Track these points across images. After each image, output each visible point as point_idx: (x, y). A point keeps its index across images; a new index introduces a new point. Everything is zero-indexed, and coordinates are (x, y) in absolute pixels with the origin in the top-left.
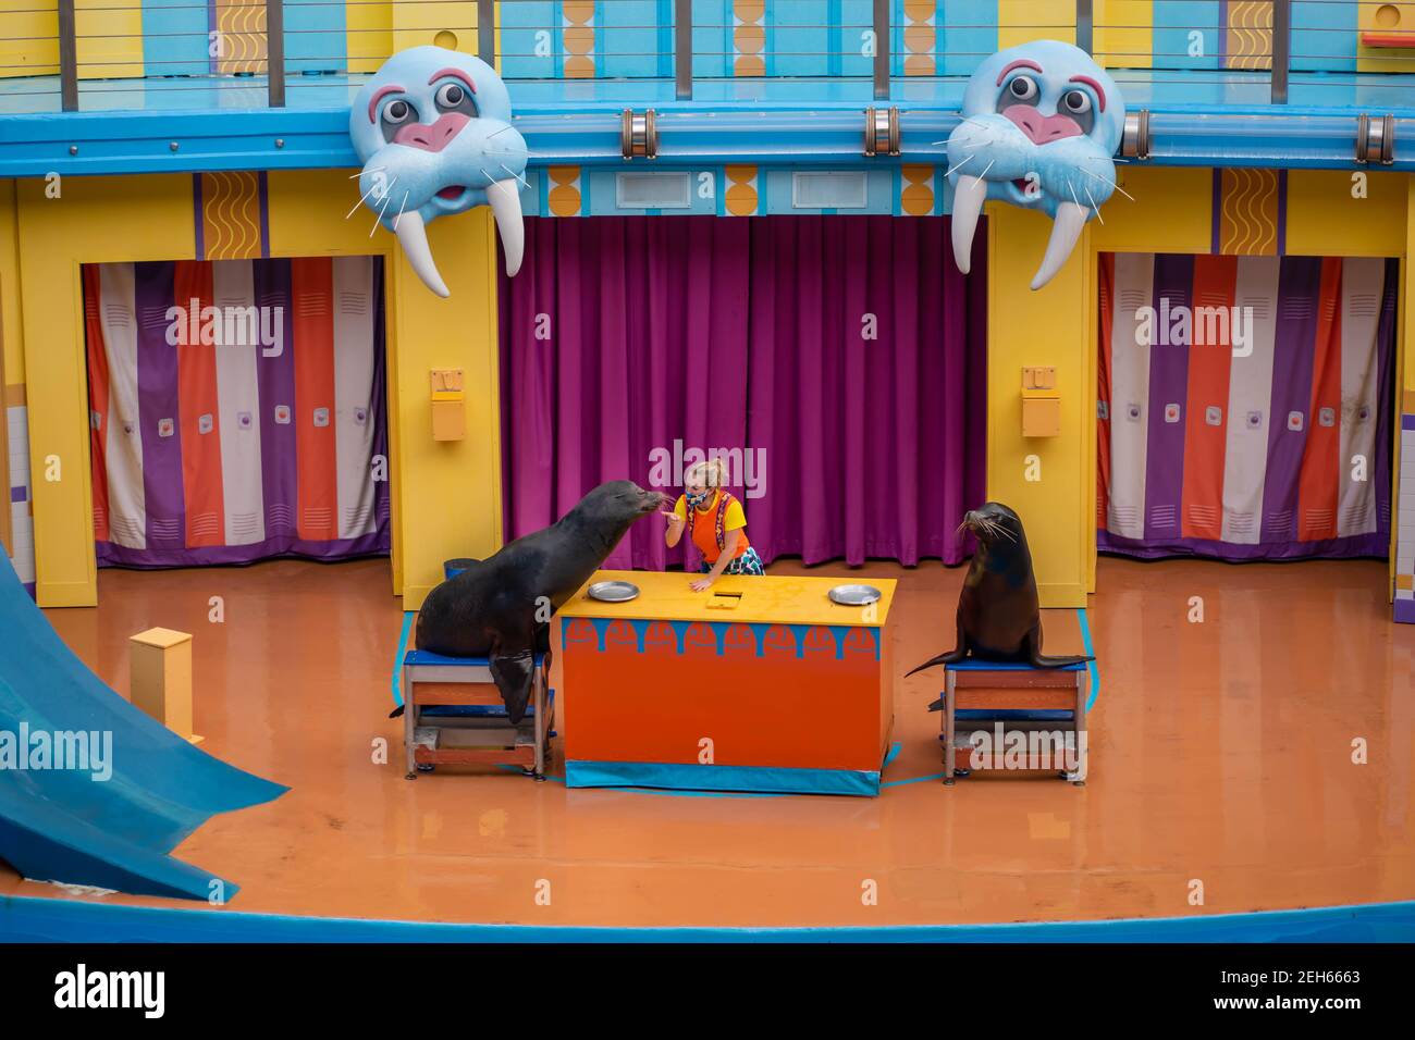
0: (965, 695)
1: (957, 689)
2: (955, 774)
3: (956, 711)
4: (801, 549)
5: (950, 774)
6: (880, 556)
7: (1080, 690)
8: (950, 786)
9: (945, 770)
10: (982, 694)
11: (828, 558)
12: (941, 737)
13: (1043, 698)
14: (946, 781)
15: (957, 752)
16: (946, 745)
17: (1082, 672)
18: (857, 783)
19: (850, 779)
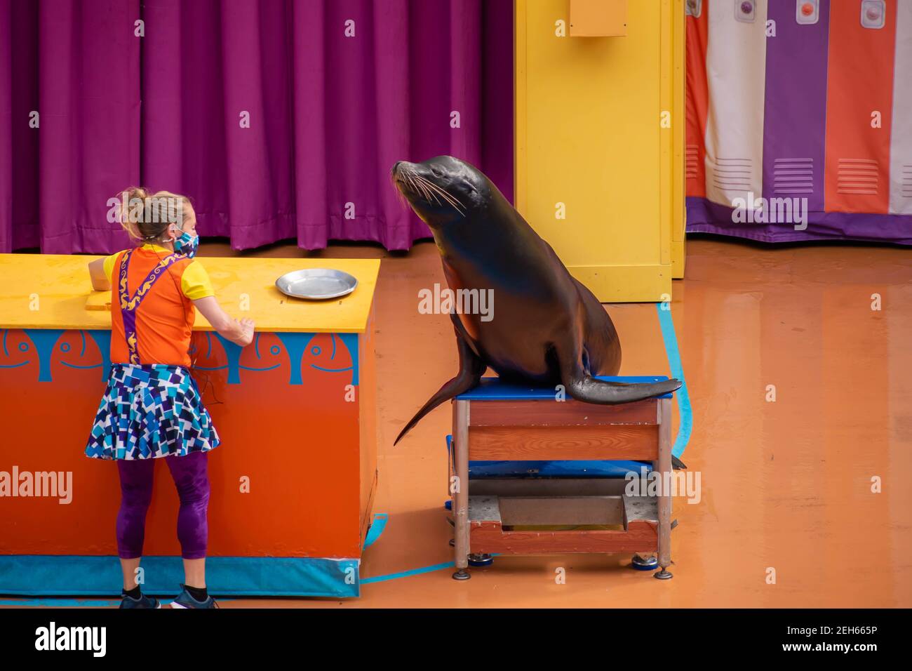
0: (484, 438)
1: (471, 429)
2: (470, 563)
3: (471, 464)
4: (228, 227)
5: (463, 562)
6: (351, 237)
7: (662, 430)
8: (463, 582)
9: (453, 555)
10: (510, 437)
11: (270, 239)
12: (449, 506)
13: (607, 442)
14: (456, 574)
15: (474, 528)
16: (456, 517)
17: (665, 401)
18: (325, 578)
19: (313, 571)
